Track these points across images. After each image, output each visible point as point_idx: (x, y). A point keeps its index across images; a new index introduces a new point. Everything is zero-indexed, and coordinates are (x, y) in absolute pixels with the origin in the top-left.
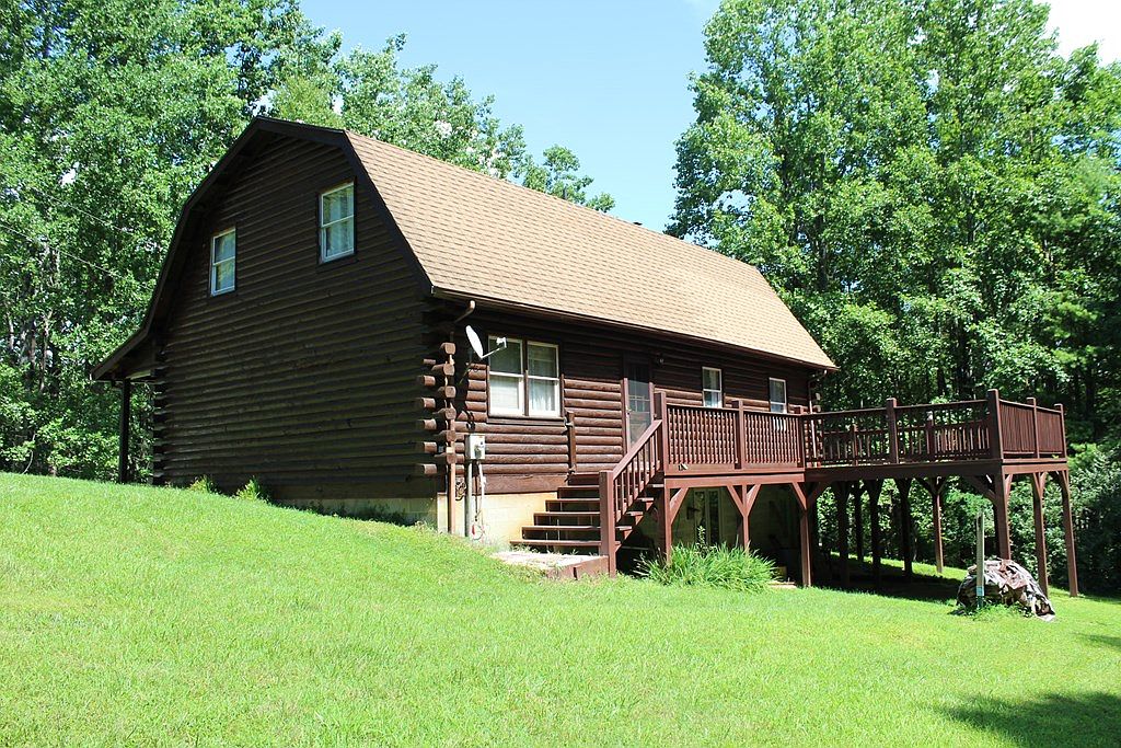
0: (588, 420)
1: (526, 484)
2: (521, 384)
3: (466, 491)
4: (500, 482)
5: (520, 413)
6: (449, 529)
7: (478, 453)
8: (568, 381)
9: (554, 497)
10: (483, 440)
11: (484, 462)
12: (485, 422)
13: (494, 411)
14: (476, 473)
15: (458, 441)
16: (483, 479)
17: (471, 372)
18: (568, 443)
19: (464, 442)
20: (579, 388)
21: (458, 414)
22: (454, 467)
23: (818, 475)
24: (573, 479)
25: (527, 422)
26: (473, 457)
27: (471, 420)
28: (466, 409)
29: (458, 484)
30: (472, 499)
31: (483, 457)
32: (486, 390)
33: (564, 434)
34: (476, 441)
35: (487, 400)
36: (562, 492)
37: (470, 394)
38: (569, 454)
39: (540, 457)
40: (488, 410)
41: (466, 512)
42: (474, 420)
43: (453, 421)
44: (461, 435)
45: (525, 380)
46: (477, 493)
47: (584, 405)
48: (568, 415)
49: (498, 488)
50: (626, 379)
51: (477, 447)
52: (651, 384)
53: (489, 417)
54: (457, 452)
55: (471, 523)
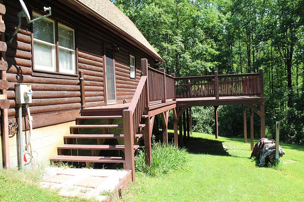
0: (90, 77)
1: (58, 117)
2: (54, 51)
3: (18, 129)
4: (43, 118)
5: (53, 70)
6: (4, 164)
7: (26, 98)
8: (80, 53)
9: (73, 124)
10: (30, 88)
11: (31, 105)
12: (31, 75)
13: (37, 67)
14: (25, 114)
15: (10, 89)
16: (31, 118)
17: (19, 35)
18: (81, 90)
19: (14, 90)
20: (85, 57)
21: (9, 67)
22: (6, 111)
23: (182, 104)
24: (83, 113)
25: (58, 76)
26: (23, 101)
27: (19, 73)
28: (15, 64)
29: (10, 124)
30: (22, 134)
31: (31, 101)
32: (31, 51)
33: (78, 84)
34: (25, 89)
35: (31, 59)
36: (79, 121)
37: (19, 52)
38: (81, 96)
39: (66, 99)
40: (32, 66)
41: (18, 145)
42: (22, 73)
43: (4, 73)
44: (12, 85)
45: (56, 48)
46: (26, 129)
47: (88, 68)
48: (80, 73)
49: (41, 123)
50: (105, 56)
51: (26, 93)
52: (114, 60)
53: (34, 71)
54: (9, 98)
55: (23, 152)
